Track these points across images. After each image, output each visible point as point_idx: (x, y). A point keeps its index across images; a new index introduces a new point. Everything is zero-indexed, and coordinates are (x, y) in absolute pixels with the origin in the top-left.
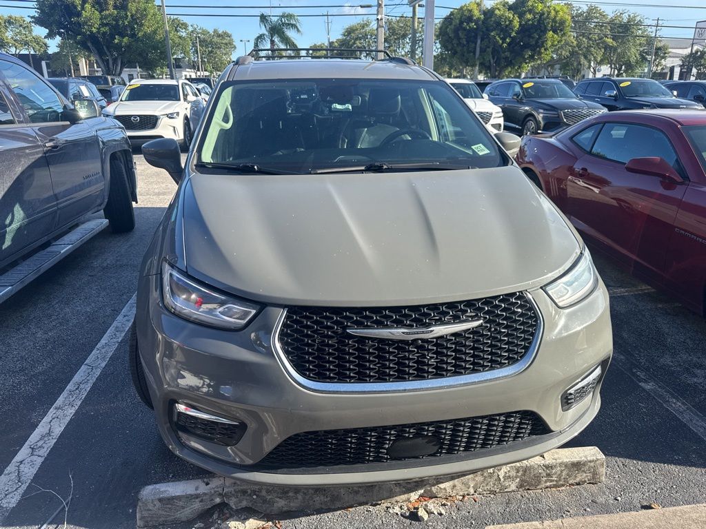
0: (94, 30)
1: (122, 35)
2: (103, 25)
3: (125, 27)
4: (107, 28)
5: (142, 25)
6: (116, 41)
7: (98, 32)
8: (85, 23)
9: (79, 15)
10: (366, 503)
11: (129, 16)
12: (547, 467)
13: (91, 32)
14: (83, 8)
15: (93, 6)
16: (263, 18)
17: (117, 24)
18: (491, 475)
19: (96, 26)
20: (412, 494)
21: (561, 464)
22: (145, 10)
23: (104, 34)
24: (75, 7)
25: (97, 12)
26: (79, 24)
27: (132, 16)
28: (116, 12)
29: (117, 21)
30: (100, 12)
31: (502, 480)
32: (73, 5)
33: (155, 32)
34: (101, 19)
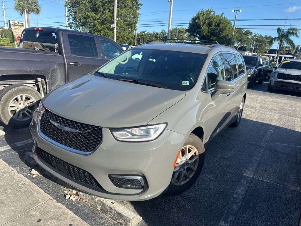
0: (205, 34)
1: (214, 36)
2: (208, 32)
3: (216, 33)
4: (209, 34)
5: (223, 32)
6: (211, 38)
7: (206, 35)
8: (202, 31)
9: (201, 28)
10: (62, 185)
11: (219, 29)
12: (110, 208)
13: (203, 35)
14: (203, 26)
15: (207, 26)
16: (279, 30)
17: (214, 32)
18: (93, 199)
19: (206, 32)
20: (73, 191)
21: (115, 210)
22: (226, 27)
23: (208, 35)
24: (200, 26)
25: (207, 28)
26: (200, 32)
27: (220, 29)
28: (214, 27)
29: (214, 31)
30: (209, 27)
31: (96, 203)
32: (200, 24)
33: (227, 35)
34: (208, 30)
